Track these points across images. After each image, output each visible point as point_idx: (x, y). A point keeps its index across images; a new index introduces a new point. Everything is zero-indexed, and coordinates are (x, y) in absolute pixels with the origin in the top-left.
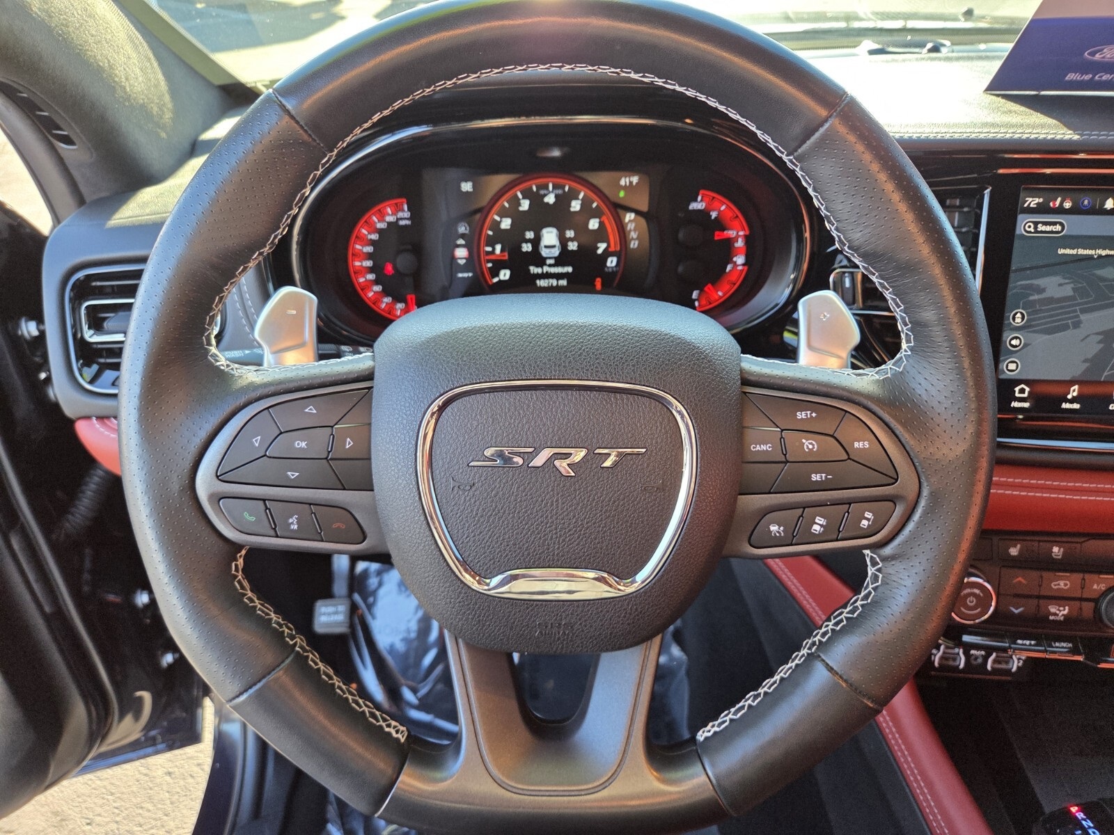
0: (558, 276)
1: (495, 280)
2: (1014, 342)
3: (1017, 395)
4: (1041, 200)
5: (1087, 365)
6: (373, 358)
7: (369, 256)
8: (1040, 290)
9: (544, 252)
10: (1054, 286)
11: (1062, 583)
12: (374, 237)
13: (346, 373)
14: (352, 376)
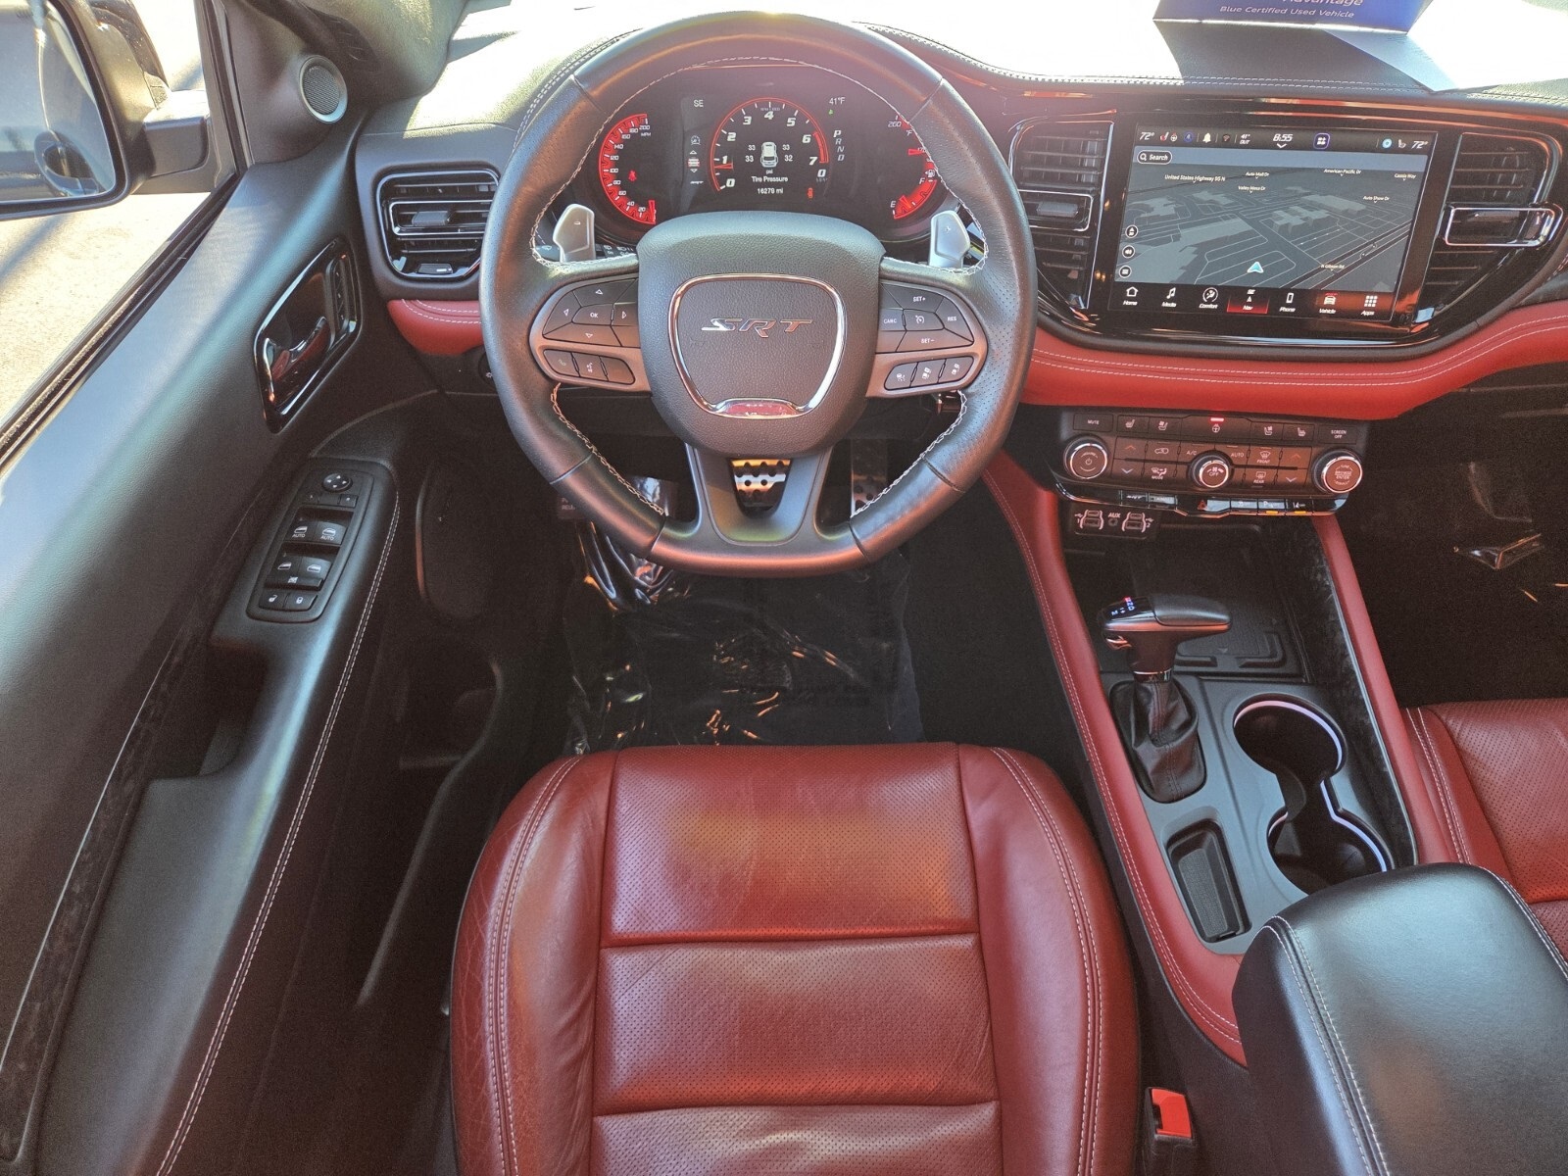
0: (776, 185)
1: (722, 188)
2: (1128, 252)
3: (1128, 295)
4: (1153, 134)
5: (1183, 271)
6: (638, 258)
7: (616, 164)
8: (1149, 209)
9: (765, 164)
10: (1161, 206)
11: (1163, 450)
12: (620, 147)
13: (620, 268)
14: (624, 270)
